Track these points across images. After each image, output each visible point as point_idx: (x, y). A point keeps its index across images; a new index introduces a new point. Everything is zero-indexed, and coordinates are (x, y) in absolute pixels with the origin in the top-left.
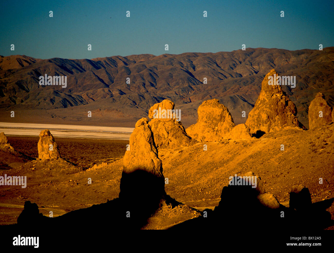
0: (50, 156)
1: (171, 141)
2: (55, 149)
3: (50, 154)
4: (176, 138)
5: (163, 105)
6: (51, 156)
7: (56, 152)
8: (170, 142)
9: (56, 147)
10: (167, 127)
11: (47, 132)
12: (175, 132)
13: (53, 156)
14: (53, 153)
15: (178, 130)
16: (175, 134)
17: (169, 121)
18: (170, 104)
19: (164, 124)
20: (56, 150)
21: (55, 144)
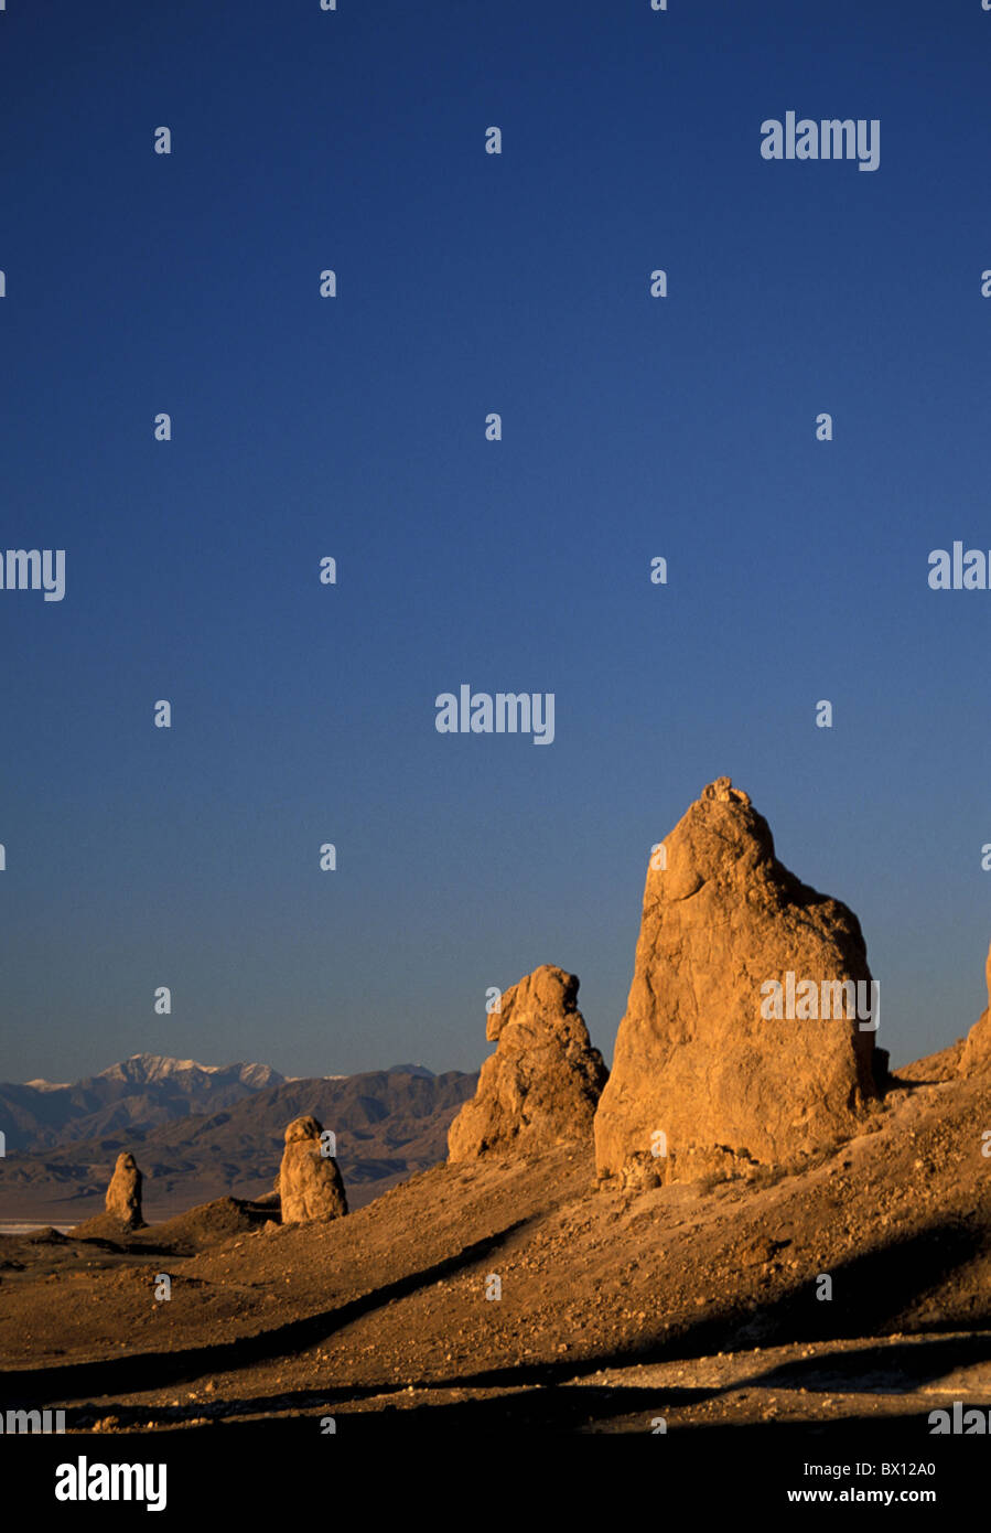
0: (304, 1212)
1: (528, 1123)
2: (324, 1184)
3: (307, 1203)
4: (550, 1111)
5: (532, 986)
6: (309, 1211)
7: (328, 1197)
8: (522, 1127)
9: (330, 1177)
10: (527, 1071)
11: (304, 1127)
12: (552, 1089)
13: (315, 1210)
14: (315, 1201)
15: (566, 1081)
16: (553, 1094)
17: (543, 1048)
18: (554, 981)
19: (522, 1058)
20: (328, 1187)
21: (327, 1167)
